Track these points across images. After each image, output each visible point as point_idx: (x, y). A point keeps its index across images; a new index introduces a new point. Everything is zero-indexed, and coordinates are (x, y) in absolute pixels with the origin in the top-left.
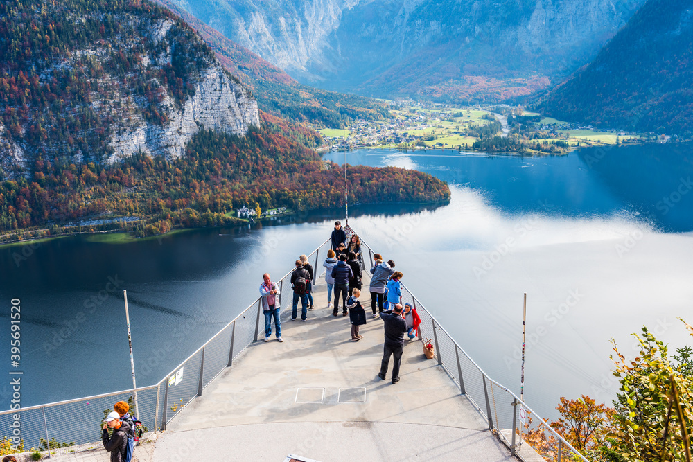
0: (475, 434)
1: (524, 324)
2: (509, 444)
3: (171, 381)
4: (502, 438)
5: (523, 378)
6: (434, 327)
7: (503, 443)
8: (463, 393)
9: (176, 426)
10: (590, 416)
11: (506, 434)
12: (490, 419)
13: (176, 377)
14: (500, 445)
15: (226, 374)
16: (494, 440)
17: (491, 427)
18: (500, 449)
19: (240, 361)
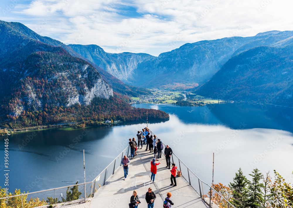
0: (196, 199)
1: (213, 163)
2: (209, 203)
3: (96, 181)
4: (205, 201)
5: (213, 181)
6: (179, 162)
7: (206, 203)
8: (190, 184)
9: (97, 195)
10: (222, 189)
11: (207, 199)
12: (201, 194)
13: (98, 179)
14: (205, 203)
15: (112, 177)
16: (203, 202)
17: (201, 197)
18: (205, 205)
19: (116, 172)
